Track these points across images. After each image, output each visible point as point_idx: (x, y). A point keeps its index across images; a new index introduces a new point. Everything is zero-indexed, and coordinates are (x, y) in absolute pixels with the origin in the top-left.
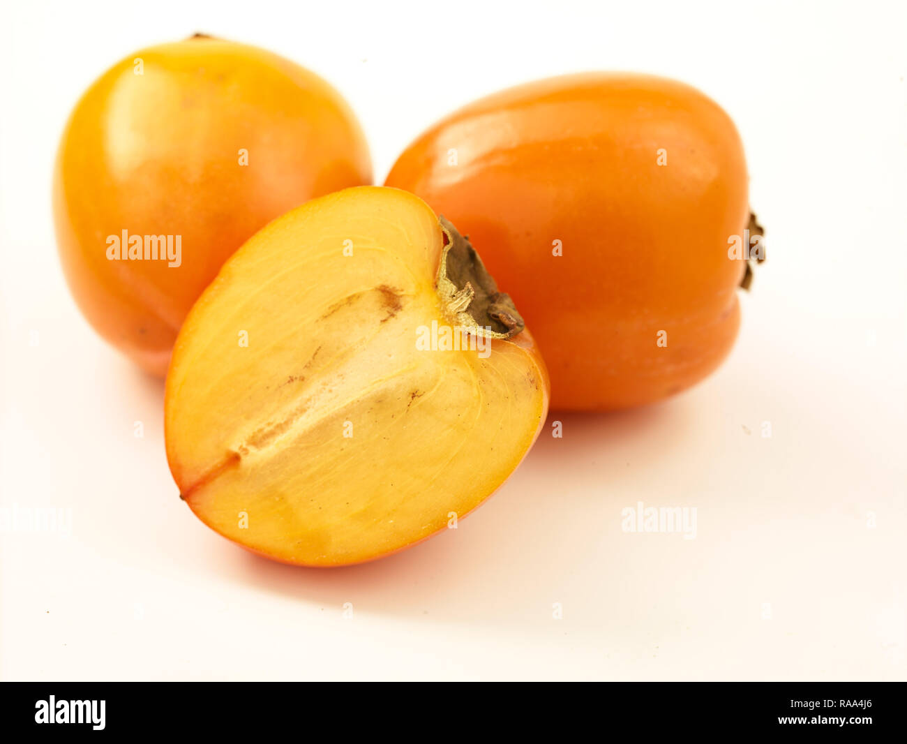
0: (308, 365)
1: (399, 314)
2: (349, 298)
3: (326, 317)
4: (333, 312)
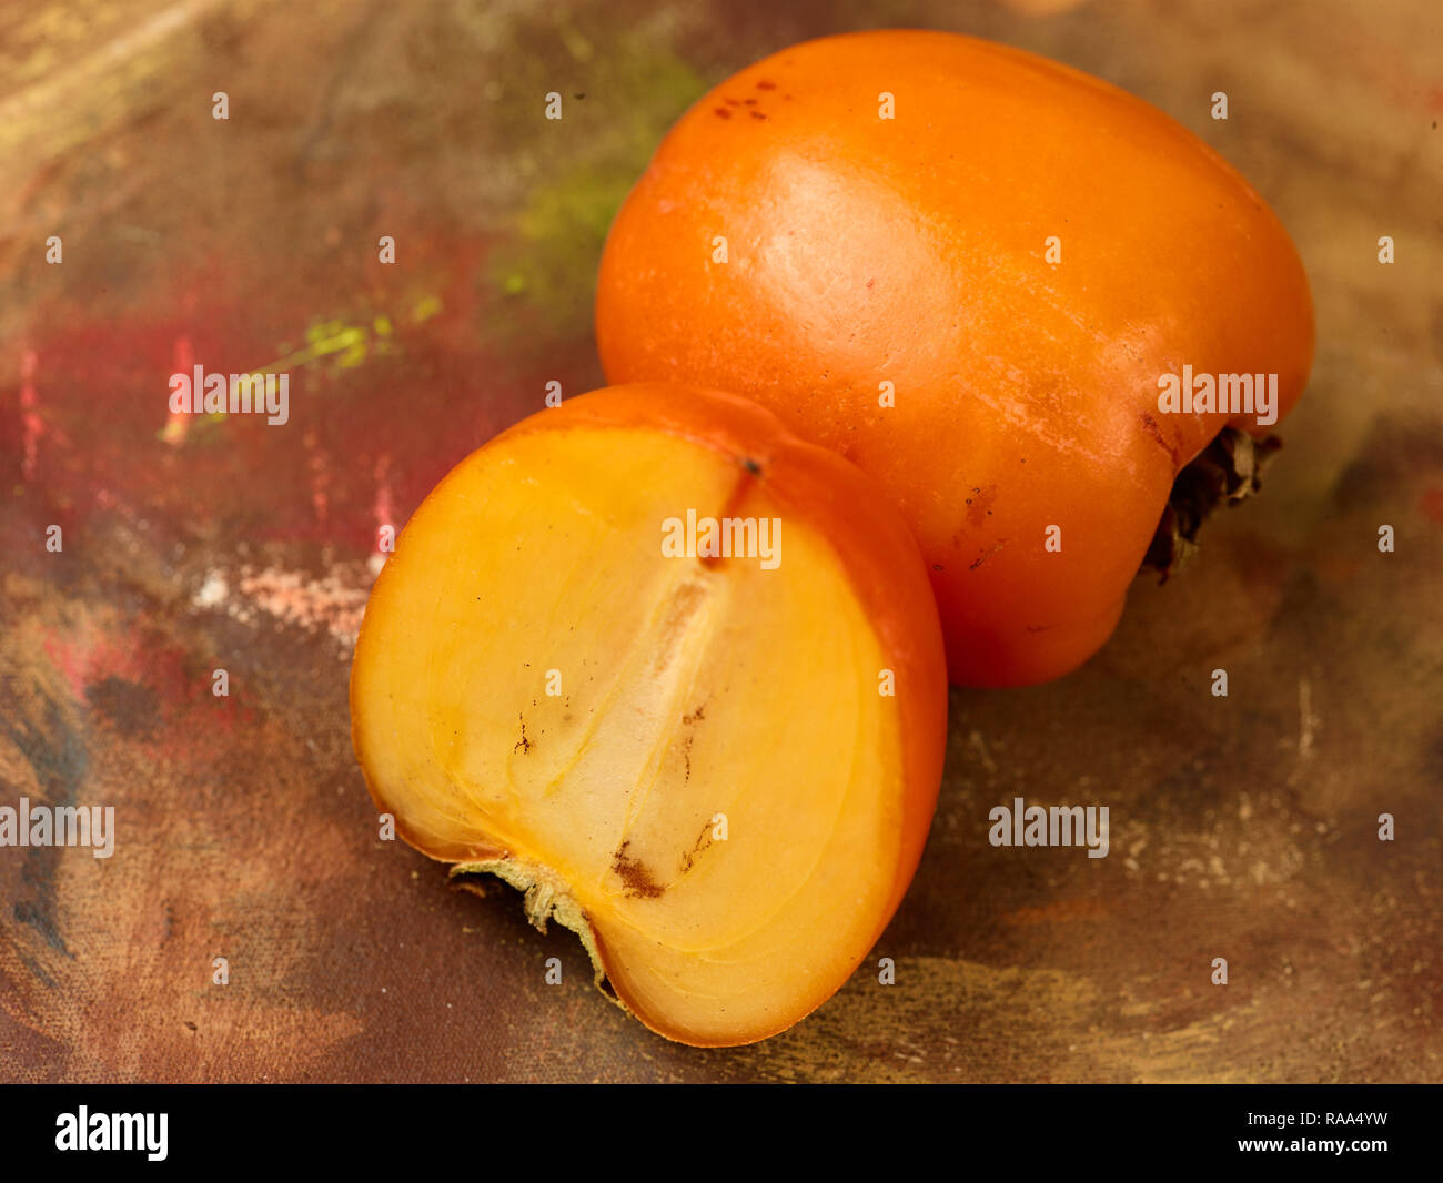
0: (689, 745)
1: (612, 861)
2: (690, 864)
3: (706, 827)
4: (701, 836)
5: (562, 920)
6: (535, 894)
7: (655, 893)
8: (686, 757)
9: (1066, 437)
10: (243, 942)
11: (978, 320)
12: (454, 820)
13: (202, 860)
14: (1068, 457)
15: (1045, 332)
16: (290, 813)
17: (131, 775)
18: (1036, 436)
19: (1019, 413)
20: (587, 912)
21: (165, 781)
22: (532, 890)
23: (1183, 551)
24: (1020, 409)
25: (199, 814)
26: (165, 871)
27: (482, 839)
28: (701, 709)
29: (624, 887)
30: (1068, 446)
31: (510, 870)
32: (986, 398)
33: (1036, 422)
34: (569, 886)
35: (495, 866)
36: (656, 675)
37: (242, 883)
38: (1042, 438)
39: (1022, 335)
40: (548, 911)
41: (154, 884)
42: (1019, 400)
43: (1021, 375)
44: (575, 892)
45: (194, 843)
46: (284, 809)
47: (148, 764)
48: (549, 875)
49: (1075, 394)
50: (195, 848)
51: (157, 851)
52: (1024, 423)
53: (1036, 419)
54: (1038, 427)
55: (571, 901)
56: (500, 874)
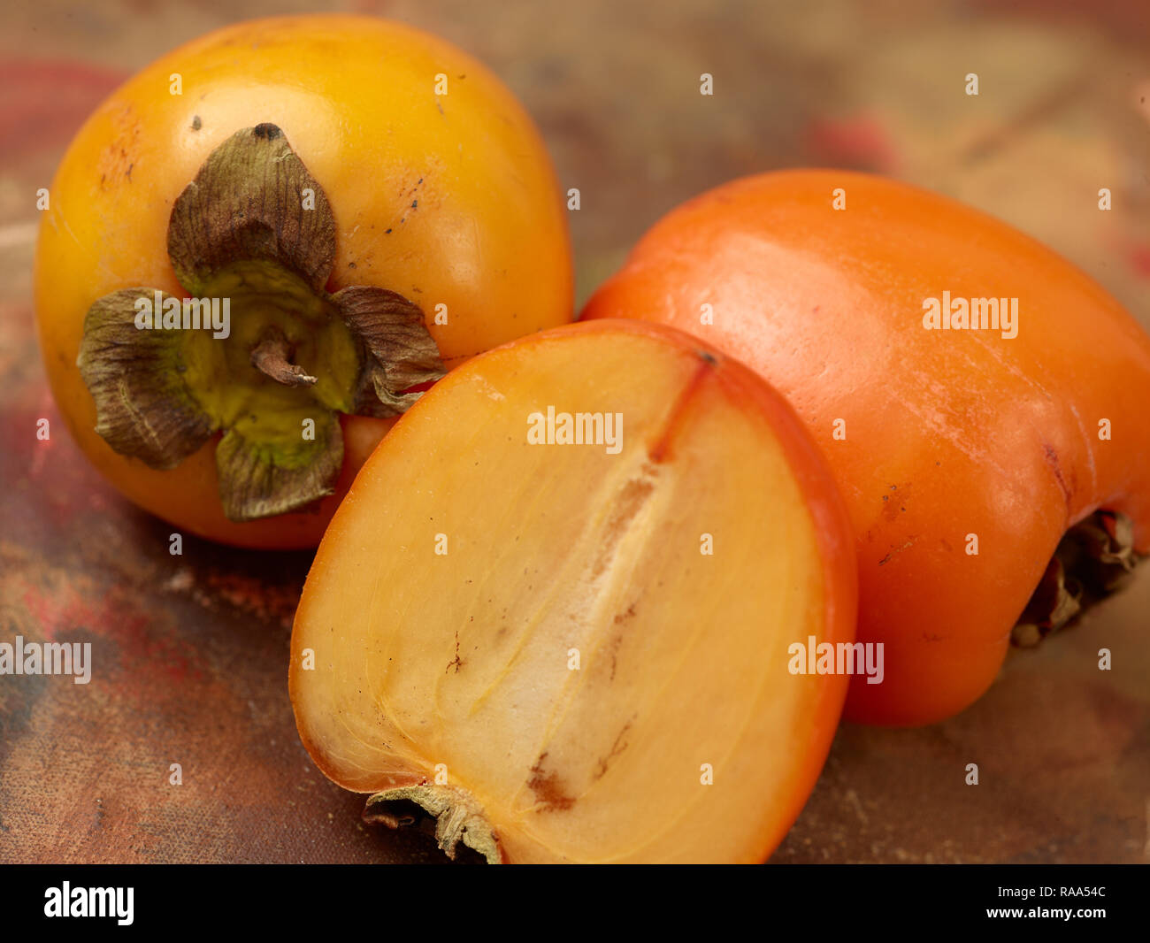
0: (618, 644)
1: (528, 775)
2: (605, 769)
3: (626, 728)
4: (618, 740)
5: (471, 842)
6: (447, 818)
7: (566, 804)
8: (614, 658)
9: (978, 447)
10: (164, 843)
11: (909, 342)
12: (378, 750)
13: (138, 774)
14: (978, 466)
15: (967, 358)
16: (224, 752)
17: (84, 701)
18: (952, 443)
19: (939, 421)
20: (496, 832)
21: (115, 711)
22: (445, 813)
23: (1065, 602)
24: (940, 418)
25: (141, 740)
26: (101, 777)
27: (402, 766)
28: (633, 606)
29: (537, 802)
30: (979, 456)
31: (427, 795)
32: (911, 406)
33: (953, 431)
34: (482, 806)
35: (413, 791)
36: (593, 579)
37: (172, 797)
38: (957, 445)
39: (947, 358)
40: (459, 833)
41: (92, 785)
42: (939, 410)
43: (944, 390)
44: (487, 812)
45: (132, 761)
46: (219, 748)
47: (102, 696)
48: (463, 798)
49: (990, 412)
50: (133, 765)
51: (98, 761)
52: (943, 430)
53: (953, 428)
54: (954, 435)
55: (483, 821)
56: (416, 799)
